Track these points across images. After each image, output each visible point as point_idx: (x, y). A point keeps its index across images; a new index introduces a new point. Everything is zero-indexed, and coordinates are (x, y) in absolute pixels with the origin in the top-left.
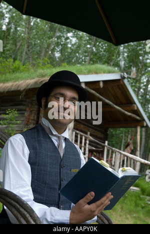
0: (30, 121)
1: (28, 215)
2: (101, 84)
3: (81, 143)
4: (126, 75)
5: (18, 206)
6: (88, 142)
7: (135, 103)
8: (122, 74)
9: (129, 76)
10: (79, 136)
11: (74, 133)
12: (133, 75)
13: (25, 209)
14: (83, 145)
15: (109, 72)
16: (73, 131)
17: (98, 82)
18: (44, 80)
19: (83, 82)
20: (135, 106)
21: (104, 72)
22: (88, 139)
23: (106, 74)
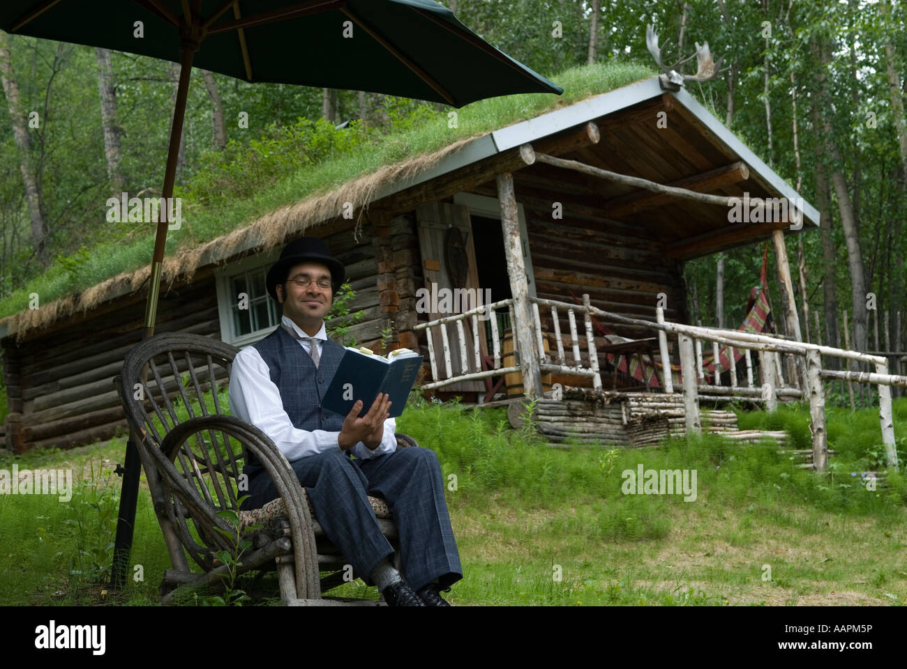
0: (399, 302)
1: (256, 438)
2: (594, 133)
3: (566, 330)
4: (677, 78)
5: (243, 430)
6: (589, 325)
7: (740, 160)
8: (664, 77)
9: (688, 77)
10: (555, 314)
11: (535, 307)
12: (705, 69)
13: (251, 432)
14: (575, 337)
15: (615, 85)
16: (530, 302)
17: (582, 127)
18: (406, 168)
19: (524, 145)
20: (743, 167)
21: (596, 91)
22: (587, 317)
23: (602, 96)
